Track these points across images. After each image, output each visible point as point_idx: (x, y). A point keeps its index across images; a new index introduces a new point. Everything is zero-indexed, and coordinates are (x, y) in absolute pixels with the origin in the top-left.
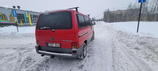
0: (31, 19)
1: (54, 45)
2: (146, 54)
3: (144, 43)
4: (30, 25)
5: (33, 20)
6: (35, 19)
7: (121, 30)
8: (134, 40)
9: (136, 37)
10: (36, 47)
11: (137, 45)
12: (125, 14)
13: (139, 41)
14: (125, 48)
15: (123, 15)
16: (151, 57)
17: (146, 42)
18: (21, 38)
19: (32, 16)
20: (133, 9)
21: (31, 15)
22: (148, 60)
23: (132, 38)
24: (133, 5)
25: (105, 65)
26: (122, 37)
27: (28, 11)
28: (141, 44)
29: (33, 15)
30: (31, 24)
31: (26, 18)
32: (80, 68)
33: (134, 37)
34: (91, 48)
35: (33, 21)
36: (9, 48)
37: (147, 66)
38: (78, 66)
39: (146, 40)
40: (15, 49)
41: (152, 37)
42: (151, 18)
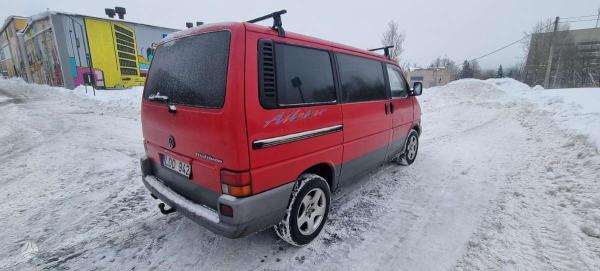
1: (177, 166)
7: (587, 132)
14: (569, 241)
34: (374, 200)
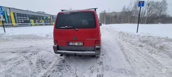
0: (15, 18)
1: (76, 44)
2: (149, 49)
3: (146, 41)
4: (12, 25)
5: (17, 19)
6: (19, 18)
7: (122, 31)
8: (136, 39)
9: (137, 37)
10: (54, 47)
11: (140, 43)
12: (120, 16)
13: (141, 40)
14: (130, 46)
15: (118, 17)
16: (153, 51)
17: (147, 40)
18: (12, 40)
19: (16, 15)
20: (126, 11)
21: (14, 13)
22: (151, 54)
23: (134, 38)
24: (127, 8)
25: (121, 60)
26: (125, 37)
27: (9, 8)
28: (143, 43)
29: (17, 13)
30: (14, 24)
31: (8, 16)
32: (100, 64)
33: (136, 37)
35: (17, 21)
36: (4, 52)
37: (153, 58)
38: (98, 63)
39: (148, 39)
40: (13, 53)
41: (152, 36)
42: (142, 21)
